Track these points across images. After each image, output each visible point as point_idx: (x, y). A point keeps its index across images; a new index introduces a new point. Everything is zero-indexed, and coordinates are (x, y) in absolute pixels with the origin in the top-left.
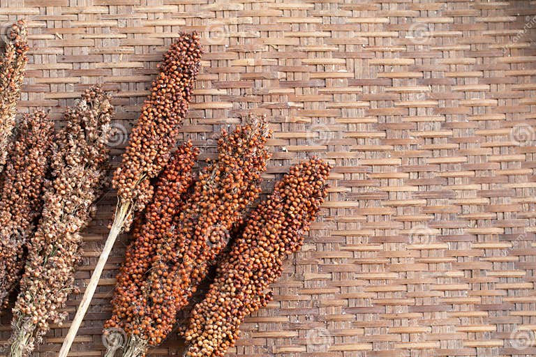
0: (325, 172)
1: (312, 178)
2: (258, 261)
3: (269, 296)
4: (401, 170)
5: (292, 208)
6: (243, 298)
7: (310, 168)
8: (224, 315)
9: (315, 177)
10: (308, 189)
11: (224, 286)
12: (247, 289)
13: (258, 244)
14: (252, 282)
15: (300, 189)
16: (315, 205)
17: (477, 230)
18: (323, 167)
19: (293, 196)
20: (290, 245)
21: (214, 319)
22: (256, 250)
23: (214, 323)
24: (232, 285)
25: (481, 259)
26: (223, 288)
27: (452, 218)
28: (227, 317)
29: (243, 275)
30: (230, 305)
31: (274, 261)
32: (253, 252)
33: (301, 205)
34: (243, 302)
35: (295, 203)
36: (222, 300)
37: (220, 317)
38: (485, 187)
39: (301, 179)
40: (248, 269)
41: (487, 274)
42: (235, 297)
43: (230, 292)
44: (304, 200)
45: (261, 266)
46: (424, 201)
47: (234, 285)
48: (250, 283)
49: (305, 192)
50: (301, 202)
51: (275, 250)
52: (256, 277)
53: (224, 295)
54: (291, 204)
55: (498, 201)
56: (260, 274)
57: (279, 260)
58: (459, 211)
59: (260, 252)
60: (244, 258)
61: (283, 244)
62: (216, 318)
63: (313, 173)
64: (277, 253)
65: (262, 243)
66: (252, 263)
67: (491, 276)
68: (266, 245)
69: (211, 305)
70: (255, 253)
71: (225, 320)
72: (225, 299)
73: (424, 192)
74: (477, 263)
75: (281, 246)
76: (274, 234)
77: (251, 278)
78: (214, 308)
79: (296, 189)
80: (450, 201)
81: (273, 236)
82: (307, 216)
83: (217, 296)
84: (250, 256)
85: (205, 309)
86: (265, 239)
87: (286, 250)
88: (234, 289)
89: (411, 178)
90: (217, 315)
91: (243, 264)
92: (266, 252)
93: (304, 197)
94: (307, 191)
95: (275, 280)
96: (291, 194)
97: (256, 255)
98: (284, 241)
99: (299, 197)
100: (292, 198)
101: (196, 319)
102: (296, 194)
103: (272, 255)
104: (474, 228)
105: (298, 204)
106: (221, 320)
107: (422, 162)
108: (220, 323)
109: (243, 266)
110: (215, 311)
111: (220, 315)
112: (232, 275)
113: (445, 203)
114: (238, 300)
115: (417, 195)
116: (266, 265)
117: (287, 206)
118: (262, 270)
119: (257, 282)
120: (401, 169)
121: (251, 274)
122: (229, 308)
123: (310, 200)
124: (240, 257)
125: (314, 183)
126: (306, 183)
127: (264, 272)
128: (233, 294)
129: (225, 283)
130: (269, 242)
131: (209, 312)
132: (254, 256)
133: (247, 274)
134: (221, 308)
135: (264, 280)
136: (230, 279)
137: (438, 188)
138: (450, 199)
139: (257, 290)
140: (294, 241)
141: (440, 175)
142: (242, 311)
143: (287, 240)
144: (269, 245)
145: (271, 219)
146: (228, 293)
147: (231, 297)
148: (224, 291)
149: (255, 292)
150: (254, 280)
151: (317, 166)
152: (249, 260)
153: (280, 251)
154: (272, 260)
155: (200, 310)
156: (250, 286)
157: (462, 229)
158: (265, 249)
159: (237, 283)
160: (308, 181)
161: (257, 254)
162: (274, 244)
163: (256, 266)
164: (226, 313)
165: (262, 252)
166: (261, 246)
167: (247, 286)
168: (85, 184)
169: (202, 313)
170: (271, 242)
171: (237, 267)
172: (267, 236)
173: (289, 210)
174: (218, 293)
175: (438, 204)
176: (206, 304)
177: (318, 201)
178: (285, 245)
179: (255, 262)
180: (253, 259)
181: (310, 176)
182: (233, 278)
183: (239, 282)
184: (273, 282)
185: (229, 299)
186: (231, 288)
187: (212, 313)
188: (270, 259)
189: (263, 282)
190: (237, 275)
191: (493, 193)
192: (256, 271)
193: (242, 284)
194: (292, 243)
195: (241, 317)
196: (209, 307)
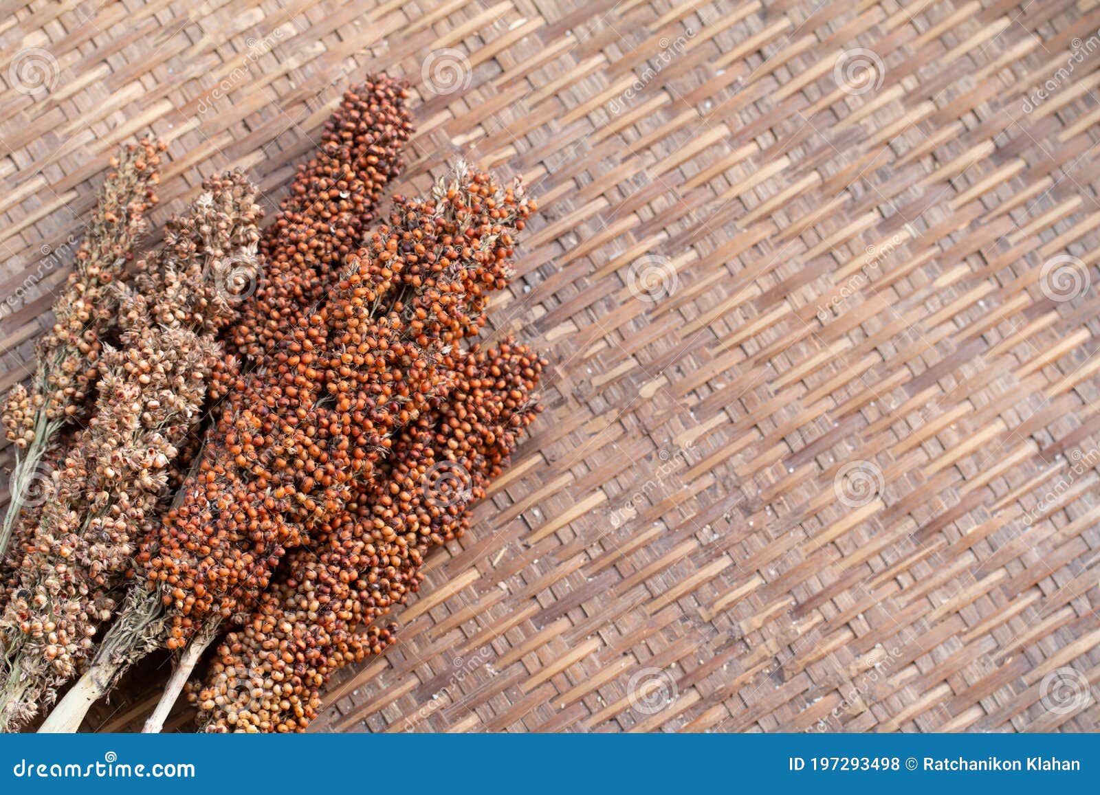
0: (530, 372)
1: (502, 384)
2: (371, 548)
3: (387, 632)
4: (735, 142)
5: (453, 443)
6: (333, 625)
7: (500, 361)
8: (289, 657)
9: (508, 382)
10: (491, 404)
11: (293, 597)
12: (343, 608)
13: (371, 512)
14: (355, 594)
15: (474, 403)
16: (503, 443)
17: (944, 172)
18: (526, 361)
19: (457, 417)
20: (442, 523)
21: (268, 666)
22: (368, 524)
23: (266, 675)
24: (312, 595)
25: (983, 221)
26: (291, 602)
27: (883, 176)
28: (295, 664)
29: (338, 574)
30: (304, 638)
31: (406, 553)
32: (360, 528)
33: (473, 439)
34: (331, 635)
35: (459, 433)
36: (287, 627)
37: (282, 663)
38: (910, 83)
39: (477, 383)
40: (348, 563)
41: (1012, 240)
42: (315, 622)
43: (307, 610)
44: (480, 427)
45: (376, 558)
46: (814, 177)
47: (317, 597)
48: (349, 597)
49: (483, 410)
50: (474, 431)
51: (409, 530)
52: (363, 583)
53: (293, 617)
54: (452, 435)
55: (949, 94)
56: (373, 576)
57: (416, 553)
58: (888, 155)
59: (375, 528)
60: (340, 540)
61: (427, 518)
62: (272, 663)
63: (504, 373)
64: (412, 536)
65: (381, 509)
66: (357, 550)
67: (1019, 242)
68: (389, 513)
69: (262, 637)
70: (365, 531)
71: (290, 670)
72: (293, 626)
73: (804, 159)
74: (981, 232)
75: (422, 523)
76: (408, 490)
77: (353, 585)
78: (268, 644)
79: (465, 403)
80: (862, 148)
81: (406, 495)
82: (484, 464)
83: (277, 617)
84: (355, 537)
85: (249, 646)
86: (387, 500)
87: (432, 532)
88: (316, 604)
89: (764, 146)
90: (274, 657)
91: (340, 553)
92: (389, 530)
93: (479, 420)
94: (488, 409)
95: (404, 599)
96: (453, 413)
97: (367, 536)
98: (429, 512)
99: (468, 420)
100: (455, 422)
101: (226, 666)
102: (463, 413)
103: (402, 540)
104: (934, 170)
105: (467, 434)
106: (282, 670)
107: (768, 106)
108: (280, 676)
109: (337, 556)
110: (270, 649)
111: (280, 658)
112: (313, 574)
113: (855, 155)
114: (322, 630)
115: (794, 173)
116: (386, 560)
117: (441, 438)
118: (377, 570)
119: (365, 594)
120: (736, 139)
121: (355, 574)
122: (303, 644)
123: (494, 432)
124: (334, 538)
125: (504, 394)
126: (488, 392)
127: (382, 575)
128: (313, 616)
129: (297, 591)
130: (395, 507)
131: (256, 652)
132: (361, 538)
133: (345, 575)
134: (285, 644)
135: (380, 590)
136: (308, 583)
137: (825, 137)
138: (860, 142)
139: (364, 614)
140: (451, 514)
141: (814, 109)
142: (328, 656)
143: (436, 511)
144: (395, 516)
145: (405, 463)
146: (301, 614)
147: (307, 622)
148: (293, 610)
149: (359, 616)
150: (359, 591)
151: (516, 359)
152: (351, 544)
153: (419, 534)
154: (401, 552)
155: (237, 646)
156: (349, 603)
157: (916, 186)
158: (387, 521)
159: (324, 593)
160: (493, 388)
161: (370, 533)
162: (408, 514)
163: (365, 559)
164: (295, 654)
165: (380, 530)
166: (380, 516)
167: (344, 601)
168: (194, 368)
169: (241, 653)
170: (401, 510)
171: (325, 557)
172: (393, 496)
173: (445, 446)
174: (280, 611)
175: (843, 164)
176: (251, 633)
177: (510, 436)
178: (432, 519)
179: (364, 552)
180: (361, 544)
181: (498, 378)
182: (317, 581)
183: (328, 590)
184: (399, 602)
185: (303, 626)
186: (309, 602)
187: (264, 654)
188: (397, 549)
189: (378, 594)
190: (325, 575)
191: (933, 85)
192: (365, 571)
193: (332, 594)
194: (447, 518)
195: (324, 669)
196: (258, 642)
